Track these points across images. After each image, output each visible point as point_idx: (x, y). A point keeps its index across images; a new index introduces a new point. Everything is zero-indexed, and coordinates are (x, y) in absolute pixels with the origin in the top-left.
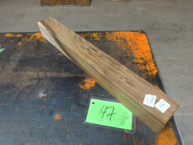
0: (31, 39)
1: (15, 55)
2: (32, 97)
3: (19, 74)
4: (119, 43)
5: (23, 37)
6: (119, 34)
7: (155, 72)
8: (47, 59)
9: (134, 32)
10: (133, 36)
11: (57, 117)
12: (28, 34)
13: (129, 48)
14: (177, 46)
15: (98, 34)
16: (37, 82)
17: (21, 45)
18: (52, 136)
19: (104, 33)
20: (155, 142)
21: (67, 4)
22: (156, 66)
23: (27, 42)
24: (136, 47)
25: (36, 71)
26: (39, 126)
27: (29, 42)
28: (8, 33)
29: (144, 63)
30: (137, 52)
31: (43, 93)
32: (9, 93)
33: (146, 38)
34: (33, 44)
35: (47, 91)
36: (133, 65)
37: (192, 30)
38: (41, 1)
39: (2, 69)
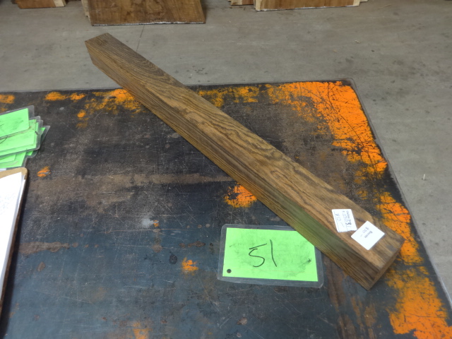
0: (104, 104)
1: (74, 140)
2: (129, 228)
3: (92, 180)
4: (299, 108)
5: (87, 101)
6: (296, 88)
7: (381, 167)
8: (147, 147)
9: (326, 84)
10: (326, 91)
11: (188, 266)
12: (97, 94)
13: (321, 118)
14: (407, 110)
15: (250, 90)
16: (134, 196)
17: (85, 117)
18: (183, 306)
19: (263, 86)
20: (397, 308)
21: (153, 21)
22: (381, 154)
23: (95, 111)
24: (336, 115)
25: (129, 172)
26: (153, 285)
27: (100, 110)
28: (50, 92)
29: (356, 149)
30: (339, 126)
31: (152, 219)
32: (77, 221)
33: (355, 95)
34: (110, 114)
35: (158, 214)
36: (333, 155)
37: (437, 73)
38: (91, 15)
39: (51, 170)
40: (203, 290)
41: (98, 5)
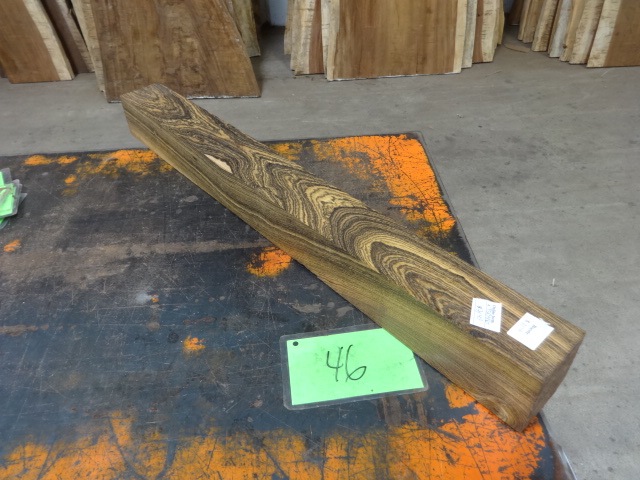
0: (101, 167)
1: (58, 208)
2: (118, 306)
3: (75, 252)
4: (350, 165)
6: (349, 143)
7: (447, 225)
8: (153, 213)
9: (387, 138)
10: (387, 146)
11: (192, 345)
12: (93, 156)
13: (378, 175)
15: (291, 147)
16: (130, 268)
17: (74, 182)
18: (180, 390)
19: (307, 143)
21: (191, 95)
23: (89, 175)
24: (397, 171)
25: (124, 242)
26: (144, 368)
27: (95, 174)
28: (31, 156)
29: (418, 207)
30: (399, 183)
32: (50, 300)
33: (421, 149)
34: (109, 178)
35: (159, 288)
36: (389, 214)
37: (565, 152)
38: (107, 89)
39: (22, 244)
40: (209, 370)
41: (116, 76)
